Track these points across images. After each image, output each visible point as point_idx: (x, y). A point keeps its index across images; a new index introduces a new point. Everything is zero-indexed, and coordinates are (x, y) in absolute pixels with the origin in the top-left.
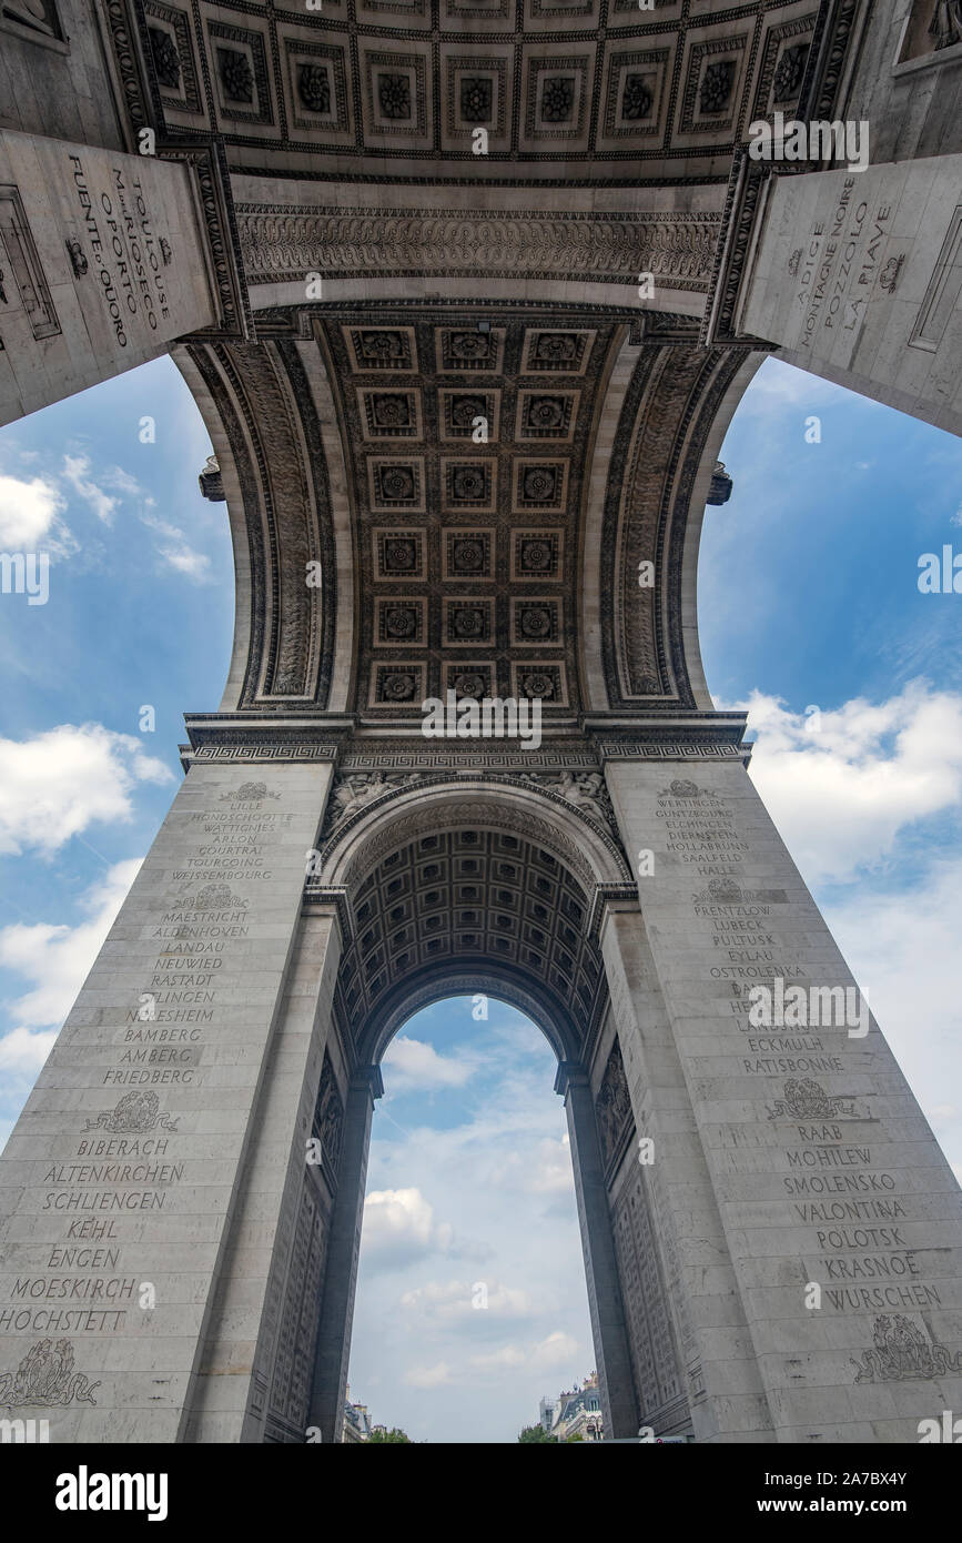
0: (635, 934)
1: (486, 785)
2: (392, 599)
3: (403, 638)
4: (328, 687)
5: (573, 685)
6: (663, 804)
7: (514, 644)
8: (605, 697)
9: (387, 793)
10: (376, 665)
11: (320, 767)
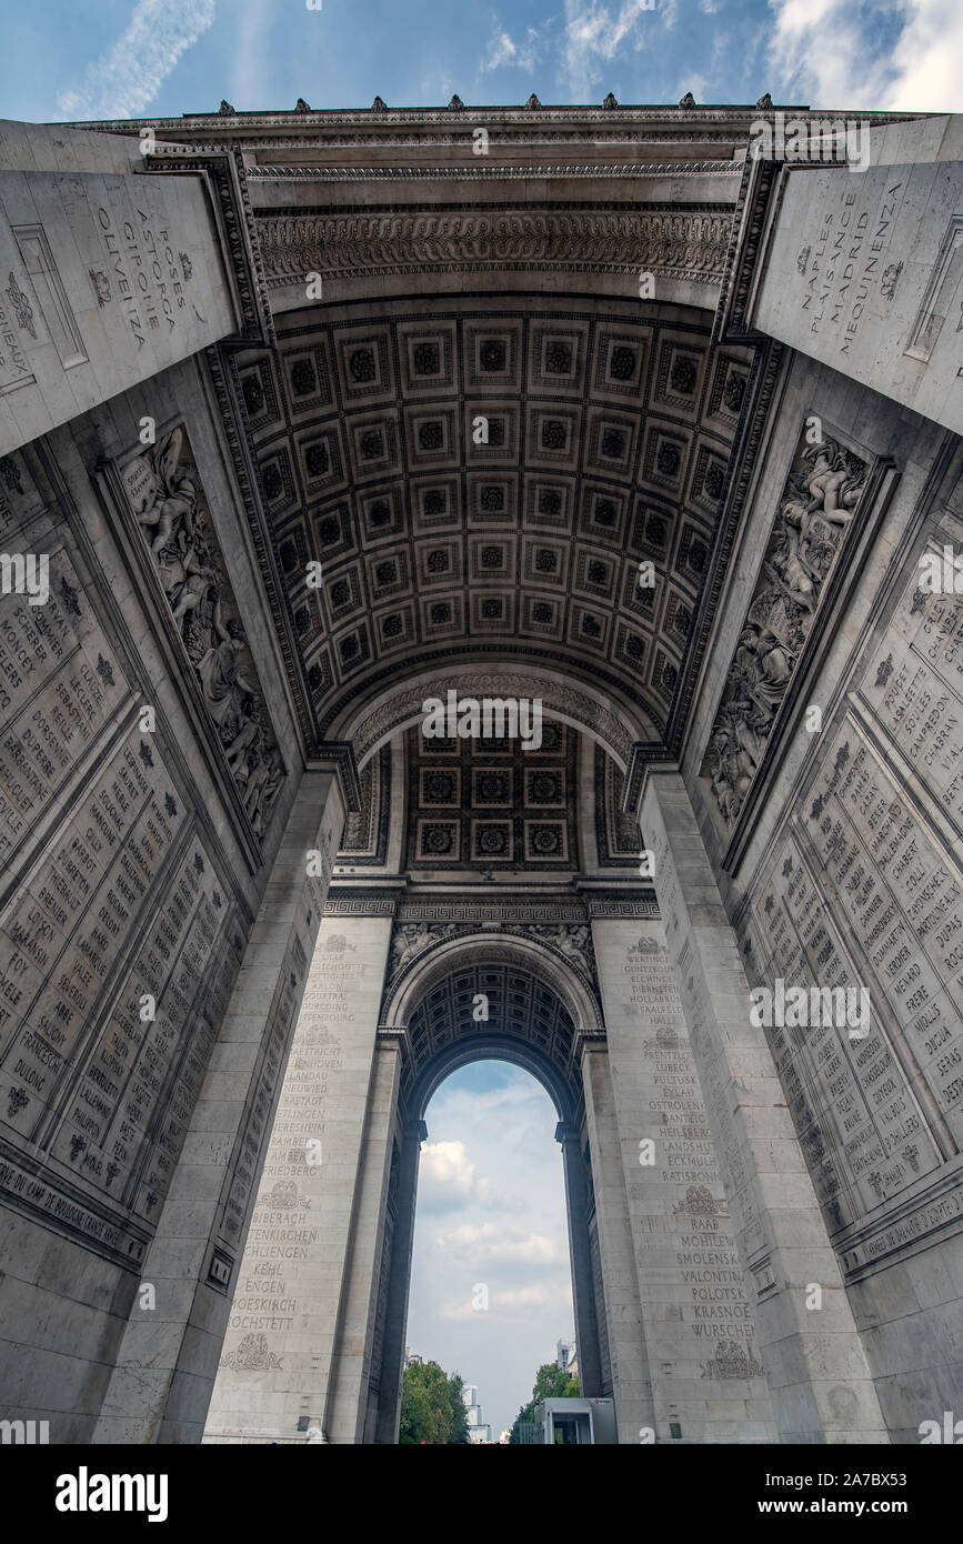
0: (602, 1070)
1: (503, 937)
2: (433, 769)
3: (442, 800)
4: (386, 844)
5: (572, 840)
6: (631, 960)
7: (527, 806)
8: (596, 855)
9: (432, 943)
10: (422, 822)
11: (382, 921)
